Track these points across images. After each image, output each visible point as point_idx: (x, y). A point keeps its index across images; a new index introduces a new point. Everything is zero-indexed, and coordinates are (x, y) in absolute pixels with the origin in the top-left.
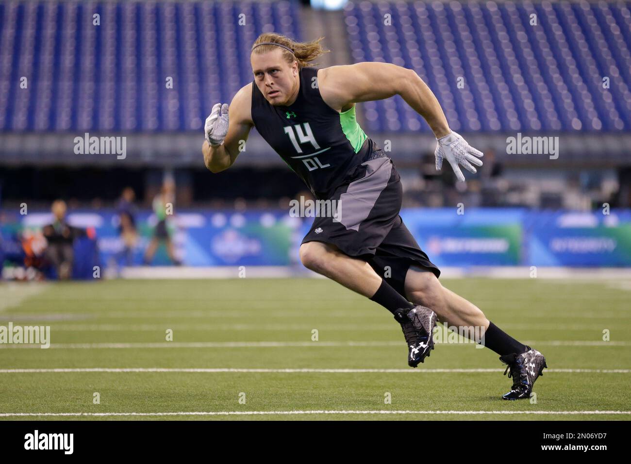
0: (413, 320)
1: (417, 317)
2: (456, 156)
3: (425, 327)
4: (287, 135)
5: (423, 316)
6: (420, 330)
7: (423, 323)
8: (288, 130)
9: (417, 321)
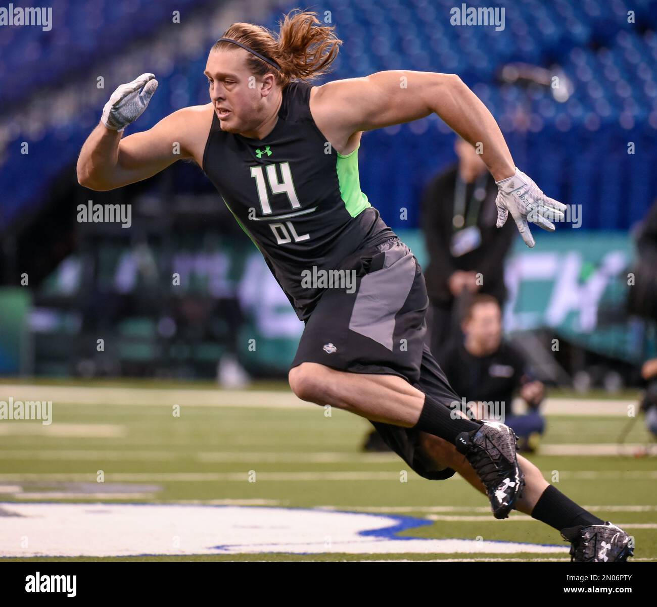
0: (484, 445)
1: (489, 439)
2: (521, 210)
3: (505, 454)
4: (254, 180)
5: (497, 437)
6: (499, 459)
7: (500, 448)
8: (256, 172)
9: (490, 446)
